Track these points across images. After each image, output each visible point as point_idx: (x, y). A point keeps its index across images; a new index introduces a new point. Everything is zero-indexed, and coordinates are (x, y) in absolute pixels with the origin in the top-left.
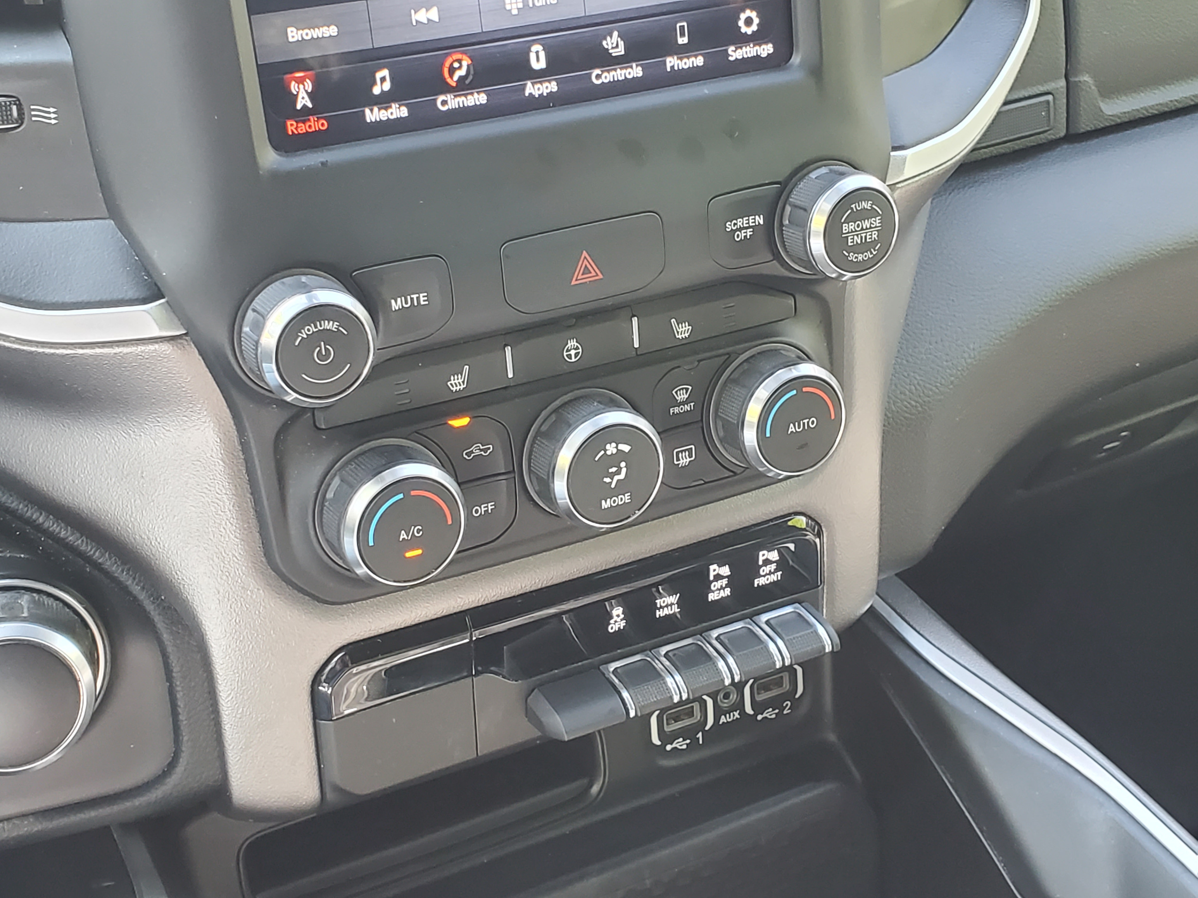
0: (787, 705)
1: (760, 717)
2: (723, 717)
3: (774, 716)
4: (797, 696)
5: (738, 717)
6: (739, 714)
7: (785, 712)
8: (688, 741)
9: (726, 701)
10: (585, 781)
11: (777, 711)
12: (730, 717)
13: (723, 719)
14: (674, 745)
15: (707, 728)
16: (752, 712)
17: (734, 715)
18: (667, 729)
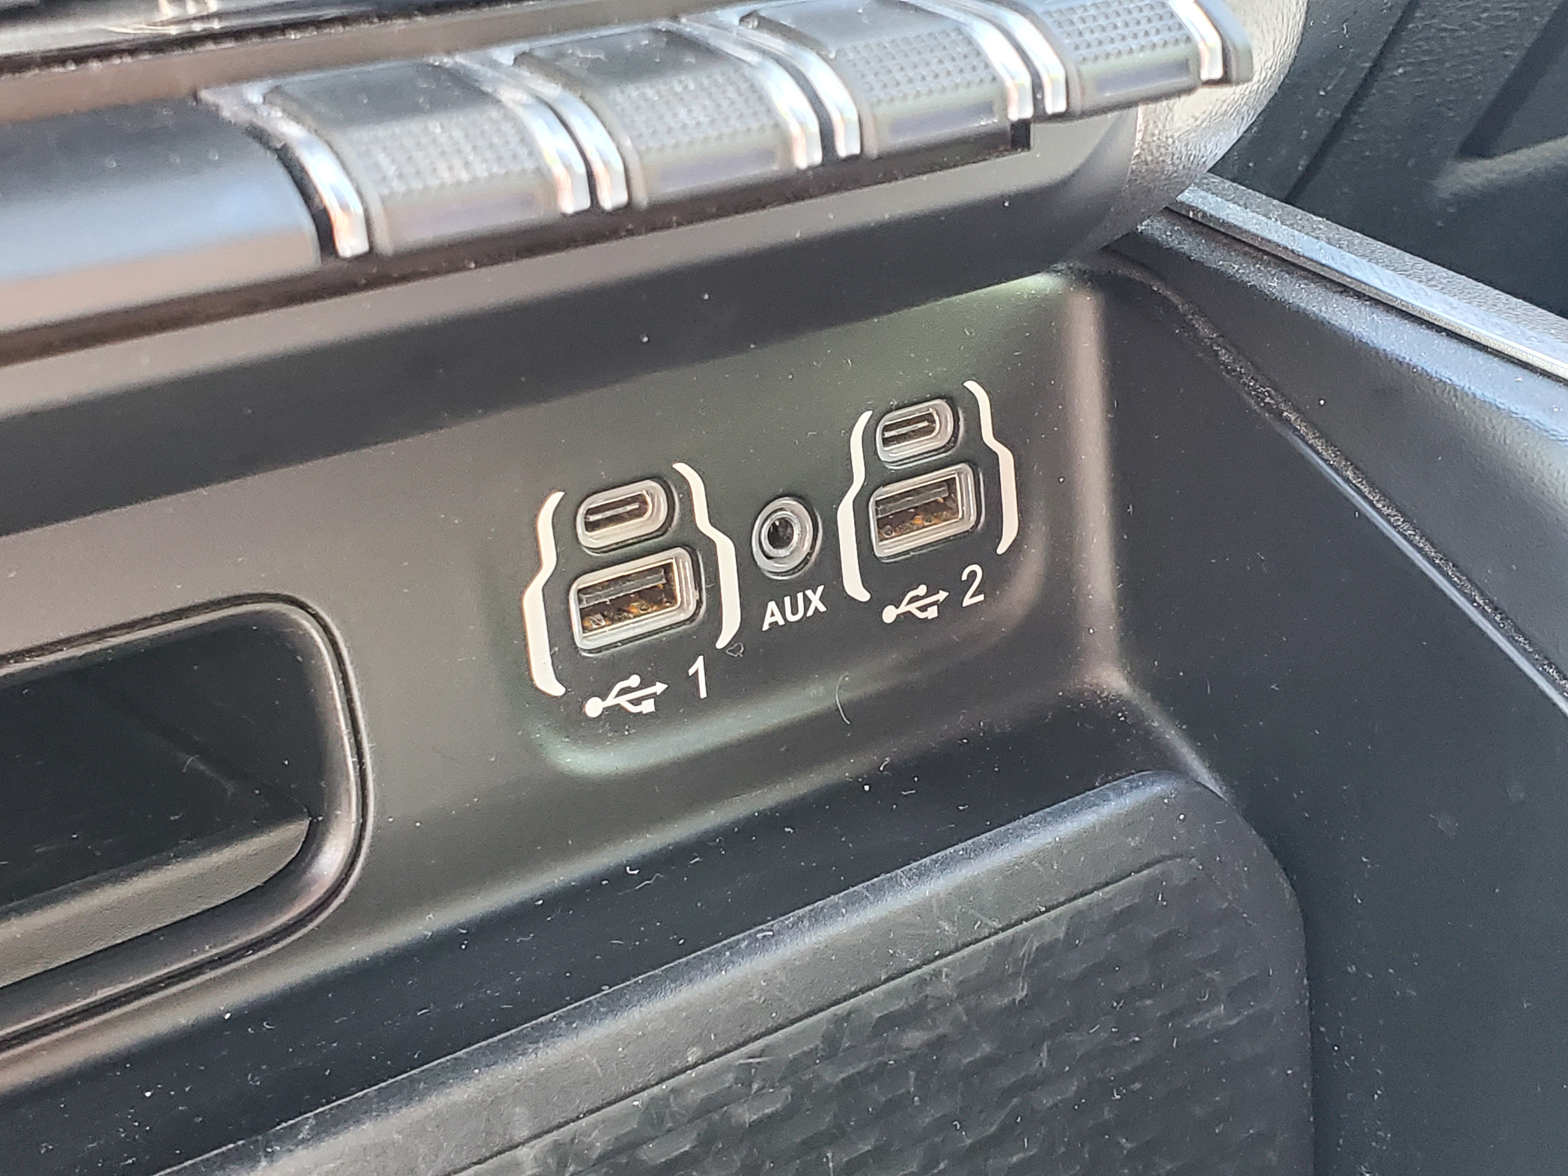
0: (973, 574)
1: (890, 614)
2: (772, 606)
3: (932, 613)
4: (1001, 549)
5: (822, 608)
6: (822, 599)
7: (967, 601)
8: (659, 688)
9: (782, 552)
10: (298, 829)
11: (942, 595)
12: (794, 612)
13: (772, 615)
14: (611, 700)
15: (721, 644)
16: (864, 596)
17: (807, 602)
18: (586, 642)
